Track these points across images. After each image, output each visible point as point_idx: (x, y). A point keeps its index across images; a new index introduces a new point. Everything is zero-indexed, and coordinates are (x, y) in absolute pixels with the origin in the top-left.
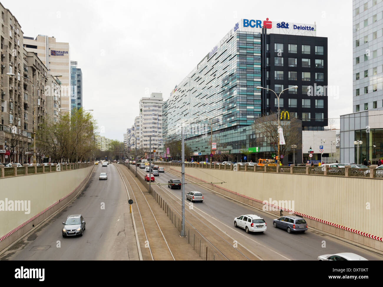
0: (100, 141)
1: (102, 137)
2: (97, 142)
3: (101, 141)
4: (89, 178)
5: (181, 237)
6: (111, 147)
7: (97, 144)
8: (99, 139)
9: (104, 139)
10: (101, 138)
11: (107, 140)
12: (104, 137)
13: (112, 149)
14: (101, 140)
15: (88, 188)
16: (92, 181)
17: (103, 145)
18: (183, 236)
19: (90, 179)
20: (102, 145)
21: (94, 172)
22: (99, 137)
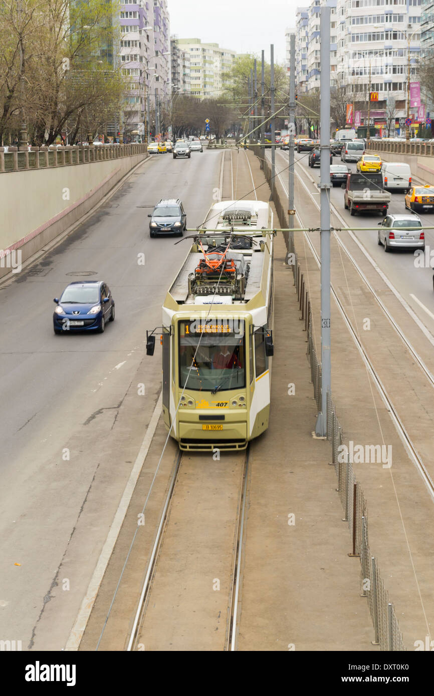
0: (199, 60)
1: (210, 45)
2: (187, 64)
3: (205, 62)
4: (100, 204)
5: (315, 437)
6: (230, 83)
7: (187, 71)
8: (194, 53)
9: (215, 52)
10: (204, 50)
11: (225, 57)
12: (216, 45)
13: (236, 91)
14: (204, 57)
15: (79, 241)
16: (107, 214)
17: (211, 77)
18: (324, 436)
19: (101, 207)
20: (205, 76)
21: (131, 180)
22: (197, 46)
